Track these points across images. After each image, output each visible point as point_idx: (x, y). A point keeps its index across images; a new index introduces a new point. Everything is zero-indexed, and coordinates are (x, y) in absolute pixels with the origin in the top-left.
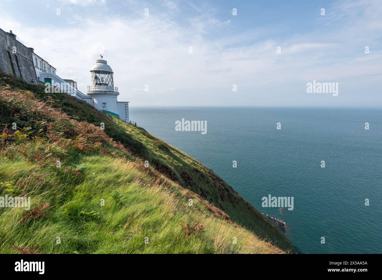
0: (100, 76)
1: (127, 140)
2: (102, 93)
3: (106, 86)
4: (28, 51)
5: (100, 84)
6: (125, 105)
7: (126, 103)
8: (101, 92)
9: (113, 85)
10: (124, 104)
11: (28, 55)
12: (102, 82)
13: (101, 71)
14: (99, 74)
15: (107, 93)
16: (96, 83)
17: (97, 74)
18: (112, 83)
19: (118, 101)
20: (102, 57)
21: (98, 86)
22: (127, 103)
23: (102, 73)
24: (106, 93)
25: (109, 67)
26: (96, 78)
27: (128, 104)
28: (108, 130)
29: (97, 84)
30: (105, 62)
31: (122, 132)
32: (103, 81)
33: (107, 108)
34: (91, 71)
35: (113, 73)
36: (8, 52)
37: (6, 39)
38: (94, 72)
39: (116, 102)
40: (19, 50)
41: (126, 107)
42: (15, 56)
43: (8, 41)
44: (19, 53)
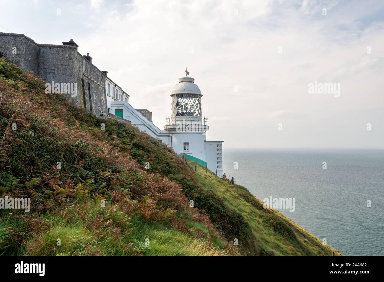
0: (183, 101)
1: (217, 208)
3: (191, 117)
4: (101, 75)
5: (183, 114)
6: (218, 146)
7: (218, 143)
9: (200, 115)
10: (216, 144)
11: (101, 81)
12: (185, 111)
13: (185, 94)
14: (181, 98)
16: (178, 112)
17: (179, 99)
18: (199, 112)
19: (207, 140)
20: (188, 73)
21: (180, 116)
22: (220, 143)
23: (186, 98)
25: (196, 86)
26: (178, 105)
27: (221, 145)
28: (189, 187)
29: (178, 114)
30: (190, 81)
31: (210, 193)
32: (186, 109)
33: (190, 151)
34: (172, 96)
35: (202, 96)
36: (83, 80)
37: (82, 65)
38: (176, 96)
39: (204, 141)
40: (92, 75)
41: (218, 150)
42: (88, 83)
43: (84, 67)
44: (93, 80)
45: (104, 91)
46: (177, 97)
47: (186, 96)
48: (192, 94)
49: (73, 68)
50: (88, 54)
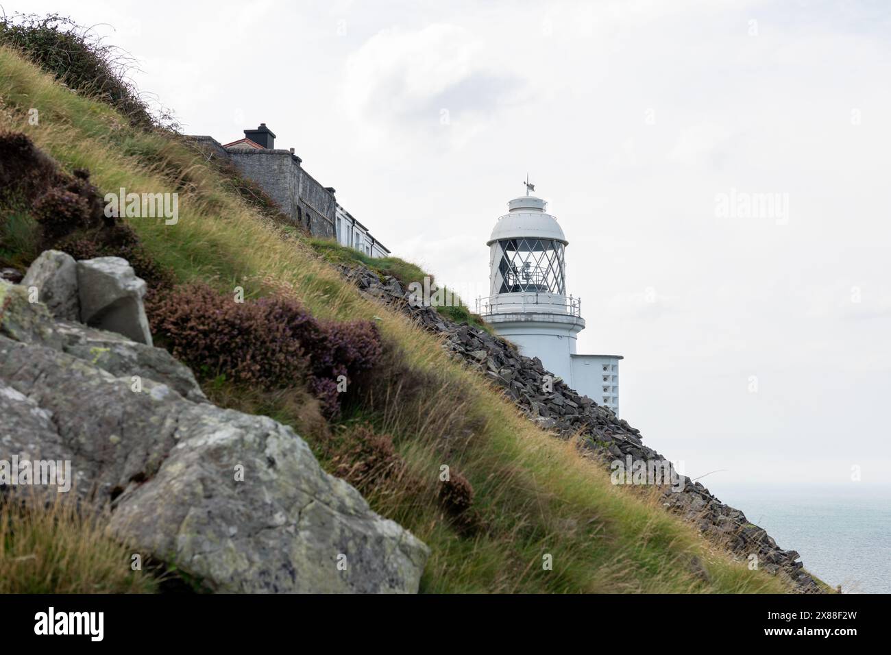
0: (518, 258)
2: (517, 322)
3: (535, 294)
4: (329, 200)
5: (516, 288)
6: (604, 369)
7: (606, 362)
8: (514, 318)
9: (562, 291)
10: (597, 366)
11: (328, 210)
12: (522, 282)
13: (521, 239)
14: (513, 250)
15: (536, 318)
16: (503, 285)
17: (511, 254)
18: (556, 282)
21: (510, 294)
22: (612, 362)
23: (525, 249)
24: (532, 321)
25: (552, 220)
26: (504, 266)
27: (615, 367)
29: (505, 289)
30: (537, 206)
32: (527, 277)
34: (490, 244)
35: (566, 244)
36: (299, 209)
37: (298, 181)
38: (499, 245)
39: (569, 356)
40: (313, 200)
41: (605, 379)
42: (307, 215)
43: (301, 185)
44: (314, 208)
45: (332, 230)
46: (503, 248)
47: (524, 243)
48: (538, 238)
49: (285, 189)
50: (292, 149)
